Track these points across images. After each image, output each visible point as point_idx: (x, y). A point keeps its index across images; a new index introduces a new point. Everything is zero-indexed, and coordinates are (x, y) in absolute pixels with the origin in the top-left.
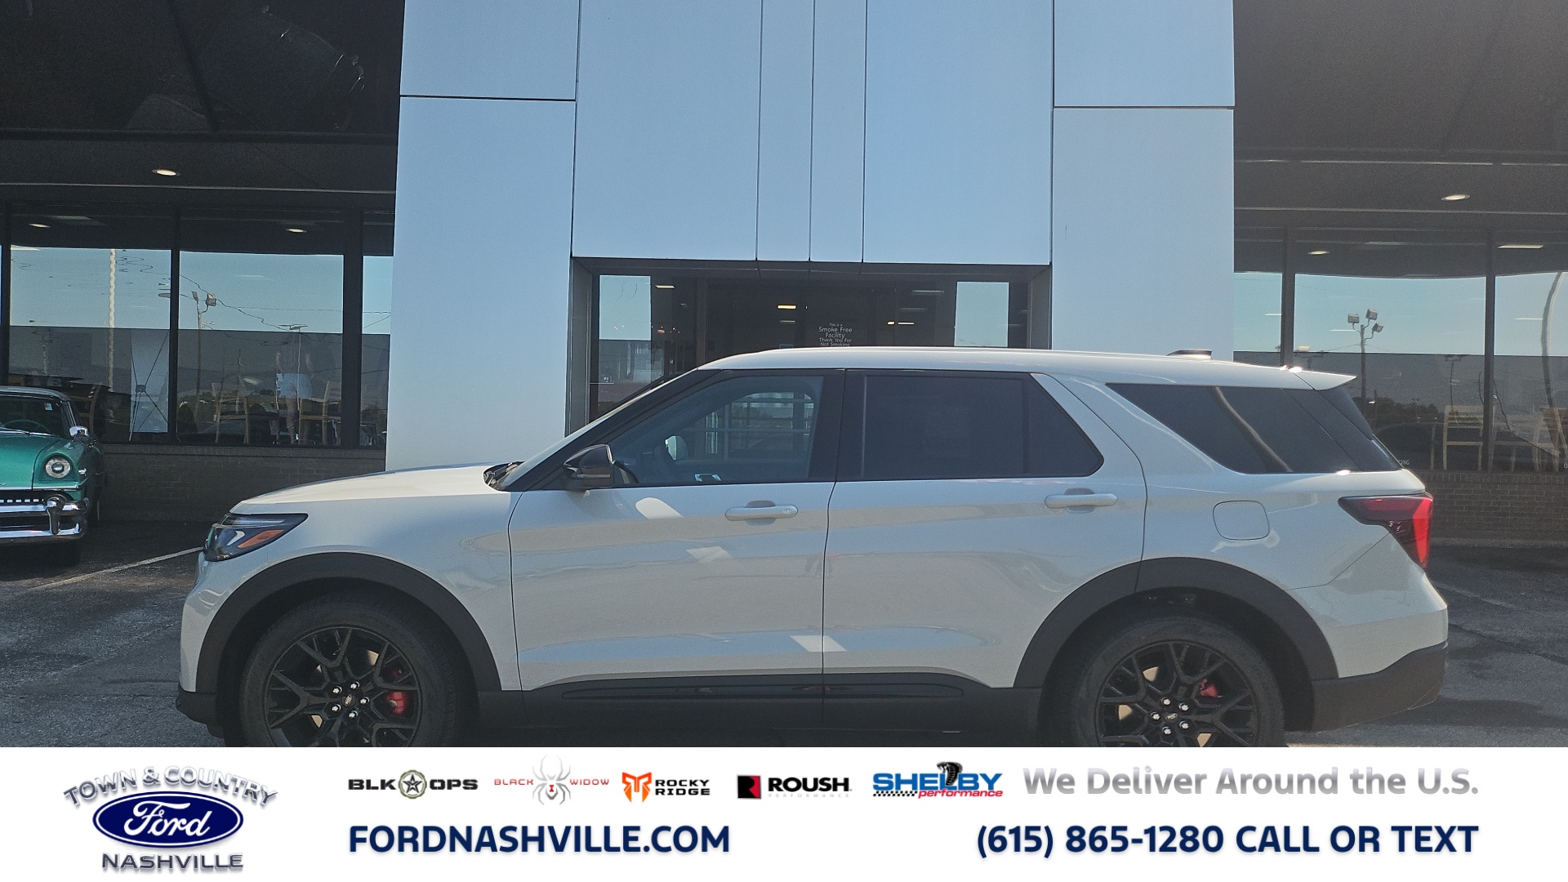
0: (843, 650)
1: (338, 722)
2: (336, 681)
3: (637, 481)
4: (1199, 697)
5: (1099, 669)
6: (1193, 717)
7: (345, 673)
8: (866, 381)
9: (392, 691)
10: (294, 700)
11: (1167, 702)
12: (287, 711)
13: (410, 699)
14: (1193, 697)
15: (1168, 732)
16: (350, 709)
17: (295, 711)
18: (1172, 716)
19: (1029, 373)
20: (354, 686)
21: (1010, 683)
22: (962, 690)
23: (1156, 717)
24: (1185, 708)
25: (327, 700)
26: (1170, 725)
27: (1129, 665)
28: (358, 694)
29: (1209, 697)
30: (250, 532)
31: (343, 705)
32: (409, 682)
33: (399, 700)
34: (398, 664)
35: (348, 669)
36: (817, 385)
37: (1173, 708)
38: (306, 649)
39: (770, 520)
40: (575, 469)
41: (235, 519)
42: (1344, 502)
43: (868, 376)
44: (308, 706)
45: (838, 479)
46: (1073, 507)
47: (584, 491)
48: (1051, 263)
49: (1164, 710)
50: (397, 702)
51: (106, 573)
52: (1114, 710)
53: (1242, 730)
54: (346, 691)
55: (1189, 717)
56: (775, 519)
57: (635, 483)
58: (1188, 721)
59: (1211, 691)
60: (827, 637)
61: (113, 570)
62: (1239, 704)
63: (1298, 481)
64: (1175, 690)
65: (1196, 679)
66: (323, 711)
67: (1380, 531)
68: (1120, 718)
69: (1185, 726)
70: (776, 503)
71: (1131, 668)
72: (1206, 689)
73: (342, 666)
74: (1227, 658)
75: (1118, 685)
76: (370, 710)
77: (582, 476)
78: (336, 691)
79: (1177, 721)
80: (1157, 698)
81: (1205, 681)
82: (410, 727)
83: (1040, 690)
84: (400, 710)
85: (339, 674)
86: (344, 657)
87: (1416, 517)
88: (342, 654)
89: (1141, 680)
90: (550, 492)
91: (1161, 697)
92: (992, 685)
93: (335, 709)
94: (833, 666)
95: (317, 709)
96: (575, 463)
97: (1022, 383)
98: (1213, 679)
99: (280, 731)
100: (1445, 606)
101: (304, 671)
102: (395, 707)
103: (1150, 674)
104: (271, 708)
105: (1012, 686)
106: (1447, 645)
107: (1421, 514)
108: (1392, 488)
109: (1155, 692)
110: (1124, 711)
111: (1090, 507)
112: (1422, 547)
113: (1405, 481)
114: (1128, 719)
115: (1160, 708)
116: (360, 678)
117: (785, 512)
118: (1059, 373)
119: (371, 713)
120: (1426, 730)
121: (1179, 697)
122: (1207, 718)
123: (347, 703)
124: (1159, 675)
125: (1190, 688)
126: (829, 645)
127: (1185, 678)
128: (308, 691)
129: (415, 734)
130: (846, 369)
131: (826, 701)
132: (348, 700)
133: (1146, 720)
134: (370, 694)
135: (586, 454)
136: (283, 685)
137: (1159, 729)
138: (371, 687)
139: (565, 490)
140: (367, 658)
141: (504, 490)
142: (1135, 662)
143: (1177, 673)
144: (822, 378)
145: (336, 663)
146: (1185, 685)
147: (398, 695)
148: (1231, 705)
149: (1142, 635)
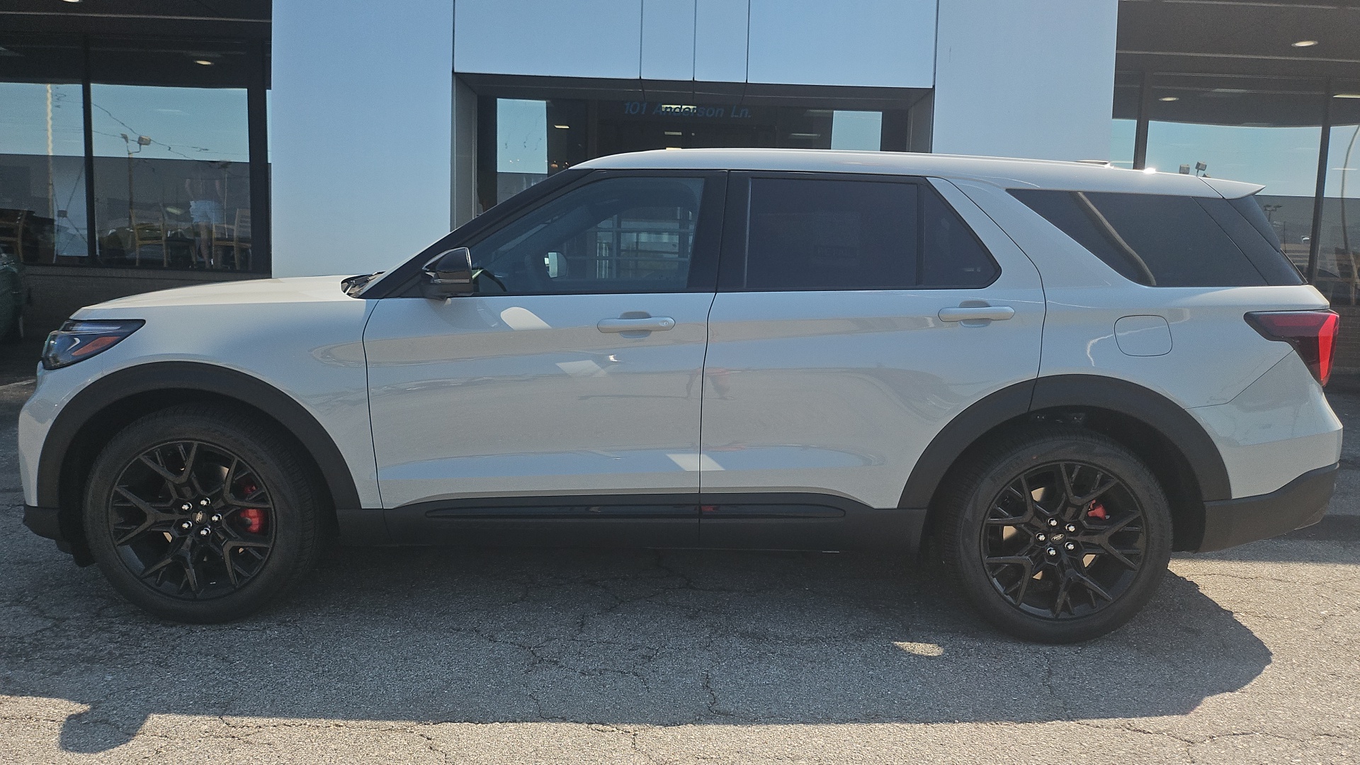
0: (721, 469)
1: (189, 541)
2: (183, 496)
3: (505, 290)
4: (1087, 518)
5: (987, 490)
6: (1080, 539)
7: (194, 490)
8: (750, 183)
9: (245, 509)
10: (139, 517)
11: (1054, 523)
12: (134, 527)
13: (265, 515)
14: (1081, 518)
15: (1053, 552)
16: (202, 526)
17: (141, 528)
18: (1059, 537)
19: (925, 177)
20: (204, 503)
21: (894, 504)
22: (844, 511)
23: (1042, 538)
24: (1072, 529)
25: (176, 517)
26: (1055, 546)
27: (1018, 486)
28: (209, 511)
29: (1096, 518)
30: (86, 339)
31: (194, 522)
32: (262, 498)
33: (254, 517)
34: (250, 481)
35: (197, 485)
36: (697, 188)
37: (1060, 529)
38: (151, 465)
39: (645, 332)
40: (432, 274)
41: (74, 325)
42: (1249, 318)
43: (752, 178)
44: (156, 523)
45: (719, 289)
46: (966, 321)
47: (443, 298)
48: (934, 86)
49: (1049, 531)
50: (253, 518)
51: (18, 386)
52: (998, 530)
53: (1130, 551)
54: (197, 508)
55: (1076, 538)
56: (651, 331)
57: (504, 292)
58: (1074, 542)
59: (1099, 512)
60: (705, 456)
61: (25, 383)
62: (1128, 525)
63: (1204, 295)
64: (1064, 510)
65: (1085, 500)
66: (172, 528)
67: (1284, 349)
68: (1004, 537)
69: (1071, 547)
70: (651, 315)
71: (1020, 488)
72: (1094, 510)
73: (189, 483)
74: (1119, 478)
75: (1004, 506)
76: (222, 528)
77: (439, 281)
78: (185, 507)
79: (1062, 542)
80: (1044, 518)
81: (1094, 502)
82: (265, 546)
83: (926, 511)
84: (255, 528)
85: (187, 491)
86: (191, 473)
87: (1321, 333)
88: (189, 469)
89: (1029, 501)
90: (410, 299)
91: (1048, 517)
92: (875, 507)
93: (185, 526)
94: (710, 485)
95: (167, 525)
96: (431, 268)
97: (918, 185)
98: (1101, 501)
99: (128, 548)
100: (1340, 426)
101: (152, 488)
102: (251, 524)
103: (1037, 494)
104: (115, 525)
105: (896, 507)
106: (1338, 466)
107: (1326, 332)
108: (1298, 303)
109: (1041, 512)
110: (1008, 531)
111: (985, 321)
112: (1324, 366)
113: (1309, 296)
114: (1013, 539)
115: (1045, 529)
116: (209, 494)
117: (661, 324)
118: (955, 177)
119: (225, 533)
120: (1285, 544)
121: (1067, 518)
122: (1096, 539)
123: (197, 520)
124: (1046, 496)
125: (1080, 509)
126: (708, 464)
127: (1077, 500)
128: (154, 507)
129: (271, 552)
130: (730, 170)
131: (702, 521)
132: (199, 517)
133: (1032, 540)
134: (222, 511)
135: (443, 256)
136: (126, 500)
137: (1044, 550)
138: (222, 504)
139: (423, 297)
140: (220, 472)
141: (358, 298)
142: (1023, 482)
143: (1066, 494)
144: (703, 179)
145: (183, 479)
146: (1073, 506)
147: (253, 513)
148: (1119, 527)
149: (1033, 455)
